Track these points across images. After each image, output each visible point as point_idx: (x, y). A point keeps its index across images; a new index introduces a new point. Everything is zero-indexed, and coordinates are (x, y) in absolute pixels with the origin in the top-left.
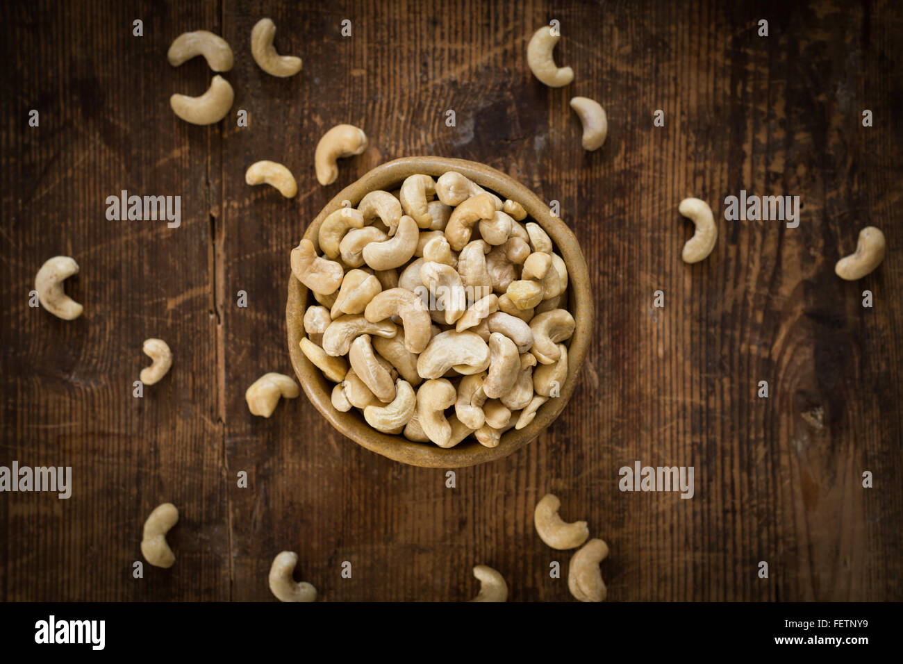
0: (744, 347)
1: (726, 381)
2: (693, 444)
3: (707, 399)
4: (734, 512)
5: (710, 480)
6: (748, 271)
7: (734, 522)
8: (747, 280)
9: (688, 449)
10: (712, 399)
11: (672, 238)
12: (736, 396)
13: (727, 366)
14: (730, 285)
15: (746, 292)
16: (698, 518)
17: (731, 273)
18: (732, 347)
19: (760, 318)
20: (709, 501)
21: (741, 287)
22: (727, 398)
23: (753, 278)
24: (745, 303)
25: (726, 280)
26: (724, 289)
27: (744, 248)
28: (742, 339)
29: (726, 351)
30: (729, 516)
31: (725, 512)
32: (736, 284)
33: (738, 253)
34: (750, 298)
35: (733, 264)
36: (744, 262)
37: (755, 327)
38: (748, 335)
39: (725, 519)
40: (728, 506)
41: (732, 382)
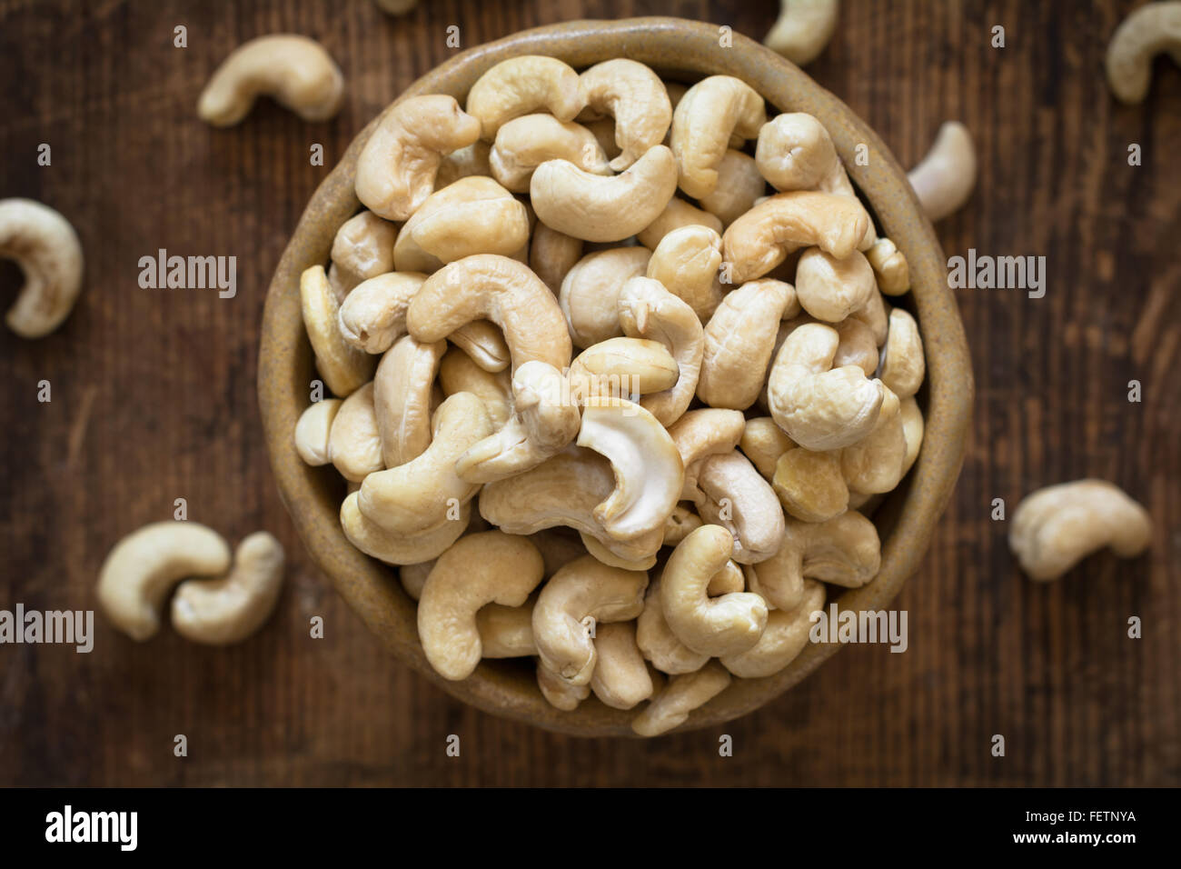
0: (1071, 333)
1: (1033, 407)
2: (961, 545)
3: (992, 446)
4: (1048, 690)
5: (997, 621)
6: (1082, 166)
7: (1048, 712)
8: (1078, 186)
9: (951, 555)
10: (1002, 446)
11: (914, 96)
12: (1055, 441)
13: (1035, 374)
14: (1042, 195)
15: (1077, 212)
16: (971, 707)
17: (1045, 171)
18: (1046, 334)
19: (1106, 268)
20: (995, 669)
21: (1066, 201)
22: (1035, 443)
23: (1092, 181)
24: (1075, 237)
25: (1033, 183)
26: (1029, 204)
27: (1073, 116)
28: (1068, 315)
29: (1033, 340)
30: (1039, 702)
31: (1030, 691)
32: (1055, 193)
33: (1060, 126)
34: (1086, 226)
35: (1047, 150)
36: (1072, 145)
37: (1097, 288)
38: (1080, 306)
39: (1029, 709)
40: (1037, 678)
41: (1046, 406)
